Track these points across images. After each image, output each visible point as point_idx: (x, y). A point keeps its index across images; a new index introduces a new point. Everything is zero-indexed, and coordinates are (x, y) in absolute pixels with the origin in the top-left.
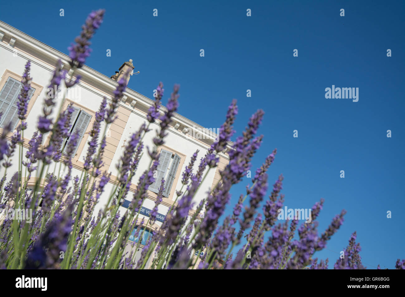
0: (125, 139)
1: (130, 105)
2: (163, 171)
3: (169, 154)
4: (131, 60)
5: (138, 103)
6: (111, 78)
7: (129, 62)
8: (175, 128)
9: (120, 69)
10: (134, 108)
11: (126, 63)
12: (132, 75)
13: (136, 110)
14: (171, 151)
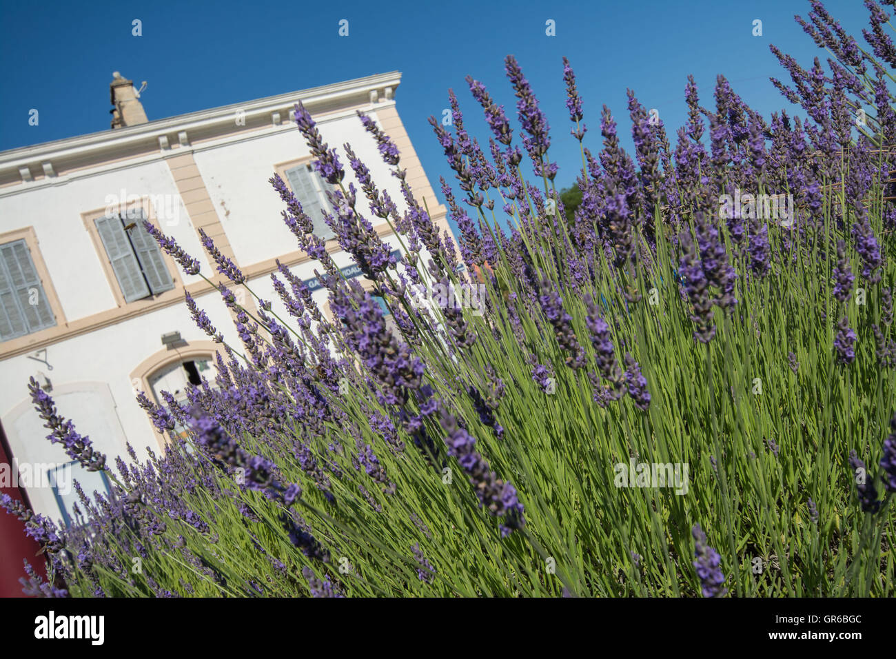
0: (220, 202)
1: (181, 145)
2: (314, 201)
3: (301, 170)
4: (116, 74)
5: (189, 132)
6: (113, 127)
7: (115, 79)
8: (277, 124)
9: (113, 103)
10: (190, 145)
11: (114, 83)
12: (139, 96)
13: (197, 145)
14: (300, 163)
